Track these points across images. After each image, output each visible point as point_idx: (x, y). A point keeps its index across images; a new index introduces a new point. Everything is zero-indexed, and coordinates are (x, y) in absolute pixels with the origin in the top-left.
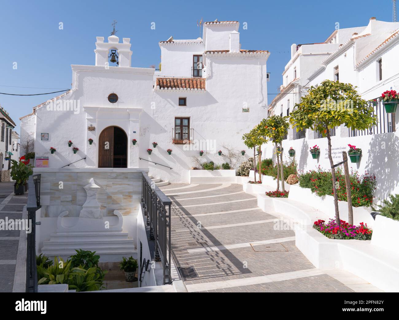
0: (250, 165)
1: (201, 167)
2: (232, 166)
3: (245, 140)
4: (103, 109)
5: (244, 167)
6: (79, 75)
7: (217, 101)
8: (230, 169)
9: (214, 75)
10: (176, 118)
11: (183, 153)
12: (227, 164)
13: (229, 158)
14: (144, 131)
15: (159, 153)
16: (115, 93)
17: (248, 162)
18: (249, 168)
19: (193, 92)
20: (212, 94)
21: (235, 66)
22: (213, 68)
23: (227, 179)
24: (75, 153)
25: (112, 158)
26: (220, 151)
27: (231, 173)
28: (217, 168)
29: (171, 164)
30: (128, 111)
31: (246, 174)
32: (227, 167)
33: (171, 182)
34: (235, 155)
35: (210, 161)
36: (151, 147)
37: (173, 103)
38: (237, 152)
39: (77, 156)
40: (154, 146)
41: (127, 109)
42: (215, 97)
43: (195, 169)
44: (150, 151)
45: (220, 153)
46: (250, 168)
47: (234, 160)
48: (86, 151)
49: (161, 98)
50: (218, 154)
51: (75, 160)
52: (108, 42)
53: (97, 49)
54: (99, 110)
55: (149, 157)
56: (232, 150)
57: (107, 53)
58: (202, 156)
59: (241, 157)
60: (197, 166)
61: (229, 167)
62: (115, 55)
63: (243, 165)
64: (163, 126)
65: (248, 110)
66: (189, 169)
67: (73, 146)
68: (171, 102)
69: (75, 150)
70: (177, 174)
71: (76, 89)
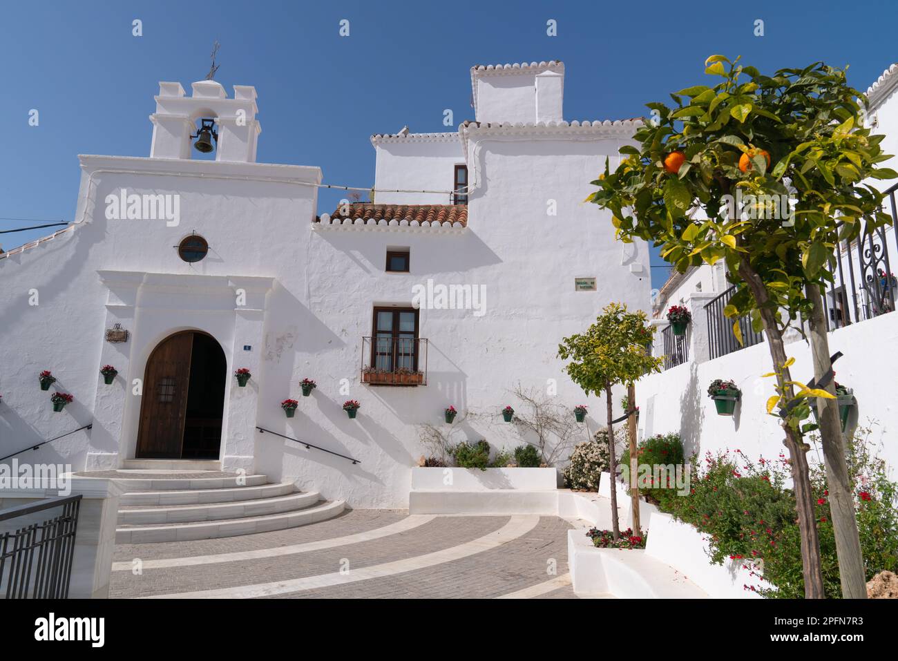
0: (603, 454)
1: (448, 458)
2: (547, 456)
3: (570, 360)
4: (155, 279)
5: (583, 462)
6: (99, 181)
7: (498, 258)
8: (538, 466)
9: (490, 184)
10: (378, 310)
11: (395, 412)
12: (531, 449)
13: (537, 431)
14: (278, 346)
15: (321, 413)
16: (199, 233)
17: (596, 445)
18: (599, 464)
19: (428, 232)
20: (484, 238)
21: (549, 159)
22: (487, 167)
23: (529, 501)
24: (57, 408)
25: (182, 425)
26: (509, 408)
27: (543, 479)
28: (500, 462)
29: (354, 447)
30: (230, 284)
31: (590, 485)
32: (529, 458)
33: (353, 506)
34: (555, 421)
35: (478, 441)
36: (296, 394)
37: (367, 264)
38: (562, 412)
39: (65, 419)
40: (304, 390)
41: (228, 278)
42: (491, 246)
43: (431, 463)
44: (290, 407)
45: (508, 414)
46: (601, 463)
47: (552, 438)
48: (94, 404)
49: (334, 249)
50: (502, 418)
51: (56, 433)
52: (191, 96)
53: (158, 112)
54: (144, 281)
55: (287, 425)
56: (546, 403)
57: (186, 124)
58: (451, 423)
59: (575, 427)
60: (437, 455)
61: (536, 458)
62: (210, 132)
63: (577, 453)
64: (337, 331)
65: (593, 283)
66: (413, 464)
67: (56, 388)
68: (362, 261)
69: (62, 401)
70: (374, 478)
71: (87, 223)
